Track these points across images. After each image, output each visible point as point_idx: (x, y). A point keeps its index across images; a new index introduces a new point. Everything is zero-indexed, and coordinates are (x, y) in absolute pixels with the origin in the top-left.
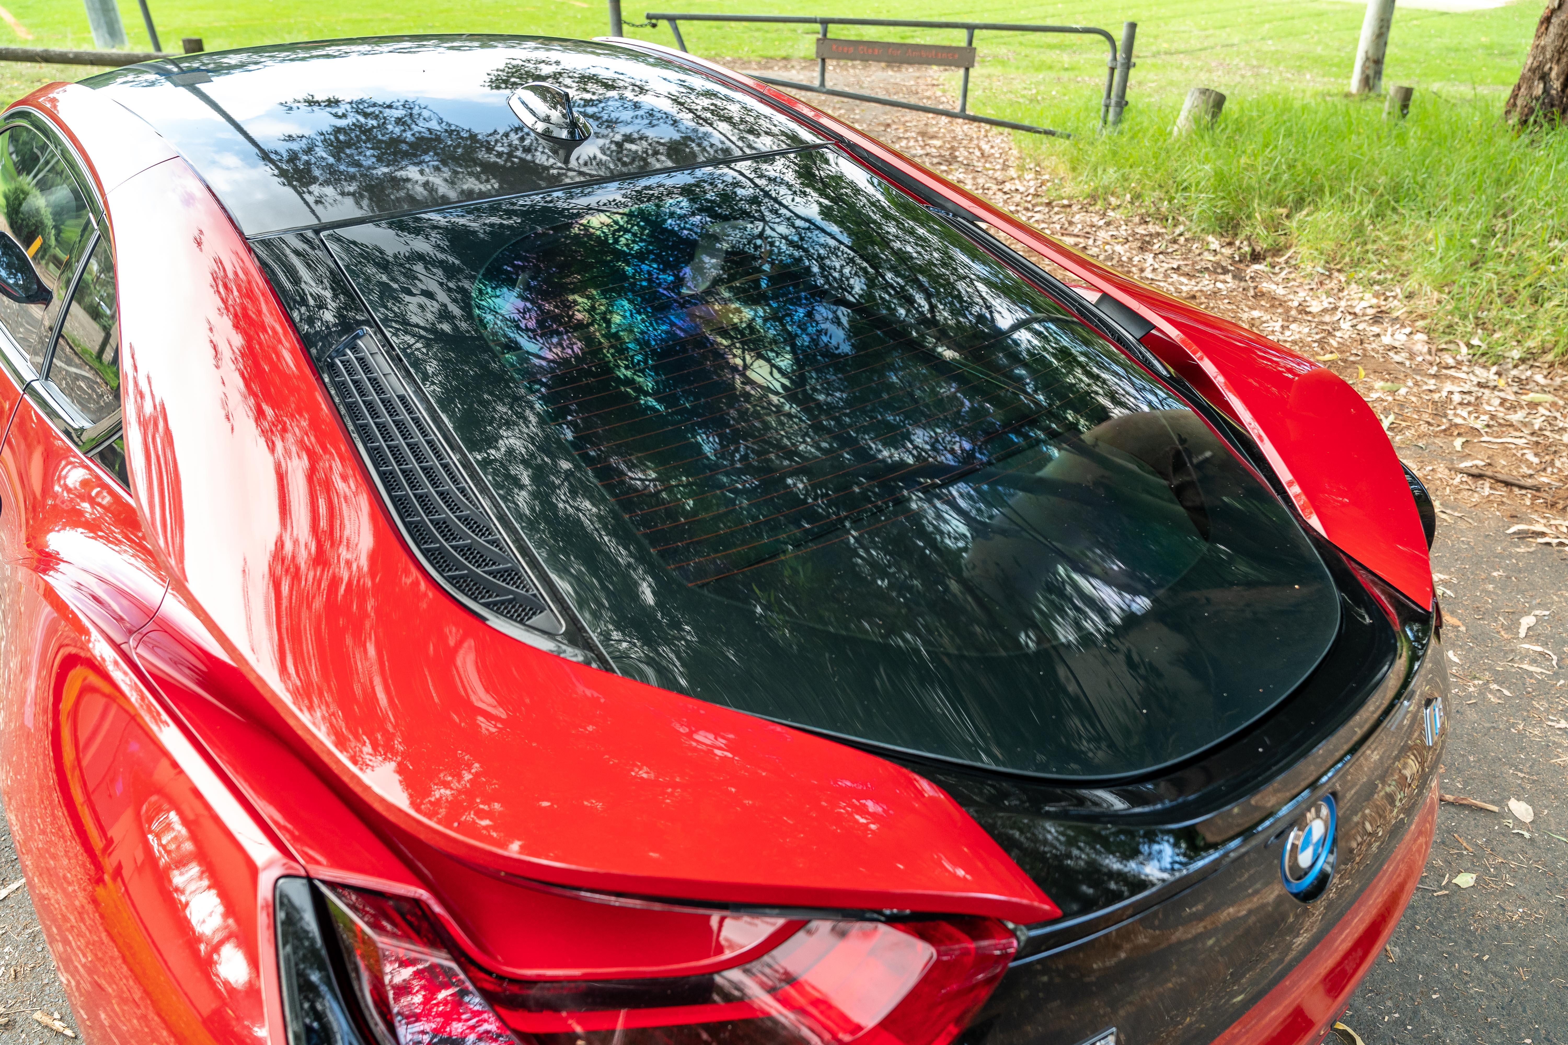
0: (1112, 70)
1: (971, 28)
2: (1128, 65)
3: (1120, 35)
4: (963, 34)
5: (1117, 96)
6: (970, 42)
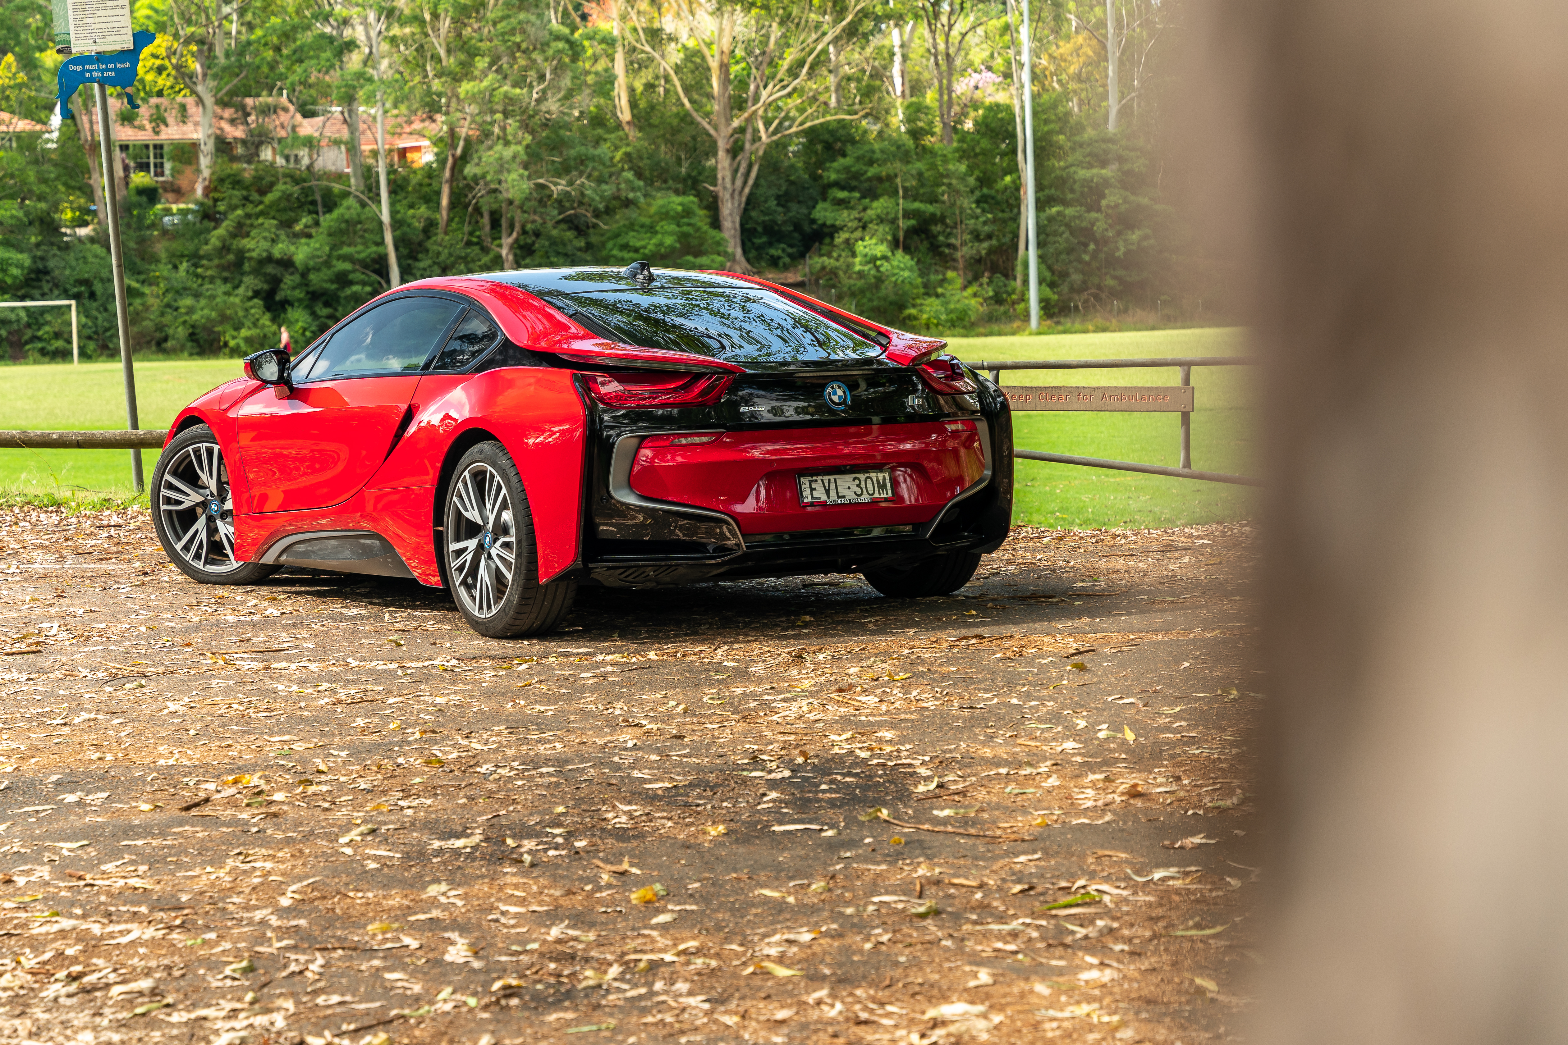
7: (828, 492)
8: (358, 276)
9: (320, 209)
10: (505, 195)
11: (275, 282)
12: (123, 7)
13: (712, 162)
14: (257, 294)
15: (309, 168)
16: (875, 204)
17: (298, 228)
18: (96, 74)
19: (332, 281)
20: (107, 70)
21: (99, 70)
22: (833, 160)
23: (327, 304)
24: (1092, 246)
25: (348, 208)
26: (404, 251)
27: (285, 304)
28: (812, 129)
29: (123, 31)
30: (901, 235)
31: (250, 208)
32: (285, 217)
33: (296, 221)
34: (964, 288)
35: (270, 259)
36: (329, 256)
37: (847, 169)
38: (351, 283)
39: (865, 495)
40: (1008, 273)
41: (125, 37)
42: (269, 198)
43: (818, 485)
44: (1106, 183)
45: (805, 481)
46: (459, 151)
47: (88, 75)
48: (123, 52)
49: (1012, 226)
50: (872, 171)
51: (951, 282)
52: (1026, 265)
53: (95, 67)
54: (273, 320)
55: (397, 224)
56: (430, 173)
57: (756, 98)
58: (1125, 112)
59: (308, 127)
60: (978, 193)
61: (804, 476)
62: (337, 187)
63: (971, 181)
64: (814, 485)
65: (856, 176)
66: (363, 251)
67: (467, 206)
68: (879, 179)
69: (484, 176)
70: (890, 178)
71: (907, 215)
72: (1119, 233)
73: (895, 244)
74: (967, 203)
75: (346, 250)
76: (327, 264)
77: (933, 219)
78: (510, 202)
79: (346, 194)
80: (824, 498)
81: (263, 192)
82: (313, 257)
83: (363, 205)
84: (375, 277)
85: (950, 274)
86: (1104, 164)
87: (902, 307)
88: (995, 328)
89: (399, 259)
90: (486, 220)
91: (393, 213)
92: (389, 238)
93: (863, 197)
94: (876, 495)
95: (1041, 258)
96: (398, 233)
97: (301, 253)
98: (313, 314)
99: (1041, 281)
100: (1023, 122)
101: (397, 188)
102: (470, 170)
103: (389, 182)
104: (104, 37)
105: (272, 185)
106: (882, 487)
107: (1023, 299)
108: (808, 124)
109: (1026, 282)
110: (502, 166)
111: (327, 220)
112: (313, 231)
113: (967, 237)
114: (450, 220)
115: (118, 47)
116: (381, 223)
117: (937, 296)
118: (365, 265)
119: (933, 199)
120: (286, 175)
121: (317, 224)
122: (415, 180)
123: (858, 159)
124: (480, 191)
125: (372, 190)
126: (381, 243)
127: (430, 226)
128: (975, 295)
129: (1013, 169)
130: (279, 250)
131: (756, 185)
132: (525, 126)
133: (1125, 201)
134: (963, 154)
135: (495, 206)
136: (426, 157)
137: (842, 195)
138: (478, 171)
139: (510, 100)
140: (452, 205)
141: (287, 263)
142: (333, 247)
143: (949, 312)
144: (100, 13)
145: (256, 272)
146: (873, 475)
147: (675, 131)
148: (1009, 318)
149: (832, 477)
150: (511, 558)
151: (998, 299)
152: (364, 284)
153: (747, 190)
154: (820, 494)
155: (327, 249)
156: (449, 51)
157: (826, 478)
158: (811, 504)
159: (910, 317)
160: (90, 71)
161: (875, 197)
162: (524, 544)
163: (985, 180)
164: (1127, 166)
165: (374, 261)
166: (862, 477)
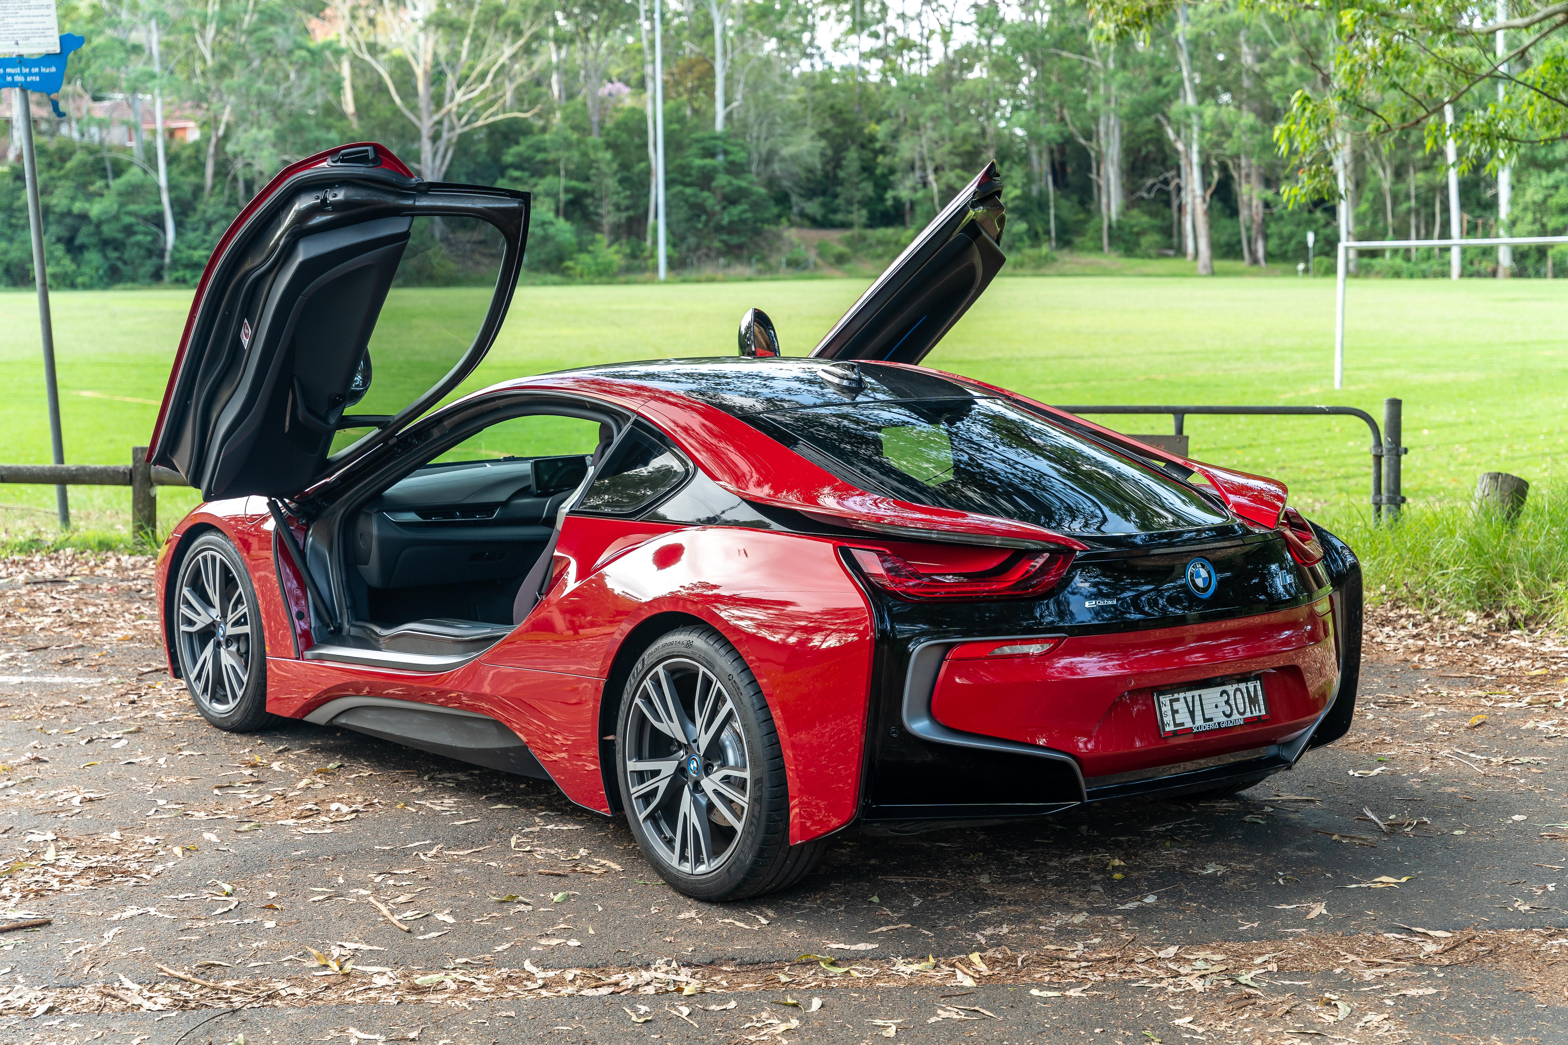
0: (1378, 458)
1: (1180, 413)
2: (1397, 451)
3: (1381, 416)
4: (1170, 419)
5: (1388, 490)
6: (1180, 429)
7: (1192, 714)
8: (141, 228)
9: (110, 174)
10: (256, 168)
11: (74, 232)
12: (48, 7)
13: (415, 146)
14: (59, 240)
15: (101, 142)
16: (542, 181)
17: (92, 188)
18: (18, 79)
19: (120, 231)
20: (31, 74)
21: (21, 74)
22: (509, 147)
23: (116, 249)
24: (704, 218)
25: (134, 175)
26: (177, 209)
27: (82, 248)
28: (494, 124)
29: (49, 33)
30: (561, 205)
31: (54, 173)
32: (82, 180)
33: (92, 183)
34: (609, 246)
35: (69, 213)
36: (118, 211)
37: (519, 155)
38: (134, 233)
39: (1236, 716)
40: (641, 235)
41: (50, 40)
42: (69, 165)
43: (1180, 706)
44: (715, 170)
45: (1165, 699)
46: (221, 132)
47: (9, 79)
48: (49, 55)
49: (644, 200)
50: (540, 156)
51: (599, 242)
52: (655, 230)
53: (18, 70)
54: (74, 260)
55: (172, 188)
56: (198, 148)
57: (452, 99)
58: (729, 117)
59: (100, 110)
60: (619, 176)
61: (1163, 693)
62: (124, 157)
63: (615, 166)
64: (1176, 706)
65: (529, 160)
66: (147, 209)
67: (226, 175)
68: (545, 162)
69: (242, 152)
70: (556, 162)
71: (567, 190)
72: (724, 208)
73: (557, 212)
74: (611, 183)
75: (132, 207)
76: (116, 218)
77: (586, 194)
78: (261, 173)
79: (130, 164)
80: (1188, 724)
81: (63, 160)
82: (105, 213)
83: (145, 172)
84: (154, 229)
85: (598, 236)
86: (713, 155)
87: (561, 259)
88: (632, 277)
89: (175, 215)
90: (241, 186)
91: (169, 180)
92: (165, 198)
93: (532, 176)
94: (1248, 715)
95: (668, 225)
96: (174, 195)
97: (95, 209)
98: (105, 257)
99: (668, 242)
100: (655, 122)
101: (172, 160)
102: (230, 148)
103: (166, 154)
104: (28, 38)
105: (71, 154)
106: (1253, 701)
107: (653, 255)
108: (491, 120)
109: (655, 243)
110: (257, 145)
111: (117, 184)
112: (106, 192)
113: (611, 208)
114: (214, 186)
115: (43, 50)
116: (159, 188)
117: (589, 252)
118: (146, 219)
119: (587, 179)
120: (82, 148)
121: (107, 186)
122: (185, 154)
123: (529, 147)
124: (239, 165)
125: (151, 160)
126: (159, 202)
127: (198, 189)
128: (617, 252)
129: (645, 158)
130: (78, 206)
131: (451, 165)
132: (275, 116)
133: (730, 184)
134: (609, 146)
135: (249, 176)
136: (193, 135)
137: (516, 174)
138: (237, 149)
139: (260, 94)
140: (216, 174)
141: (84, 217)
142: (122, 205)
143: (597, 264)
144: (23, 12)
145: (59, 222)
146: (1242, 686)
147: (388, 122)
148: (643, 270)
149: (1196, 693)
150: (743, 800)
151: (633, 256)
152: (146, 234)
153: (444, 169)
154: (1183, 717)
155: (116, 207)
156: (213, 55)
157: (1189, 695)
158: (1174, 734)
159: (568, 268)
160: (12, 75)
161: (542, 175)
162: (766, 784)
163: (625, 166)
164: (731, 158)
165: (154, 217)
166: (1230, 689)
